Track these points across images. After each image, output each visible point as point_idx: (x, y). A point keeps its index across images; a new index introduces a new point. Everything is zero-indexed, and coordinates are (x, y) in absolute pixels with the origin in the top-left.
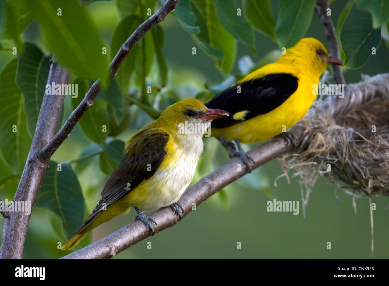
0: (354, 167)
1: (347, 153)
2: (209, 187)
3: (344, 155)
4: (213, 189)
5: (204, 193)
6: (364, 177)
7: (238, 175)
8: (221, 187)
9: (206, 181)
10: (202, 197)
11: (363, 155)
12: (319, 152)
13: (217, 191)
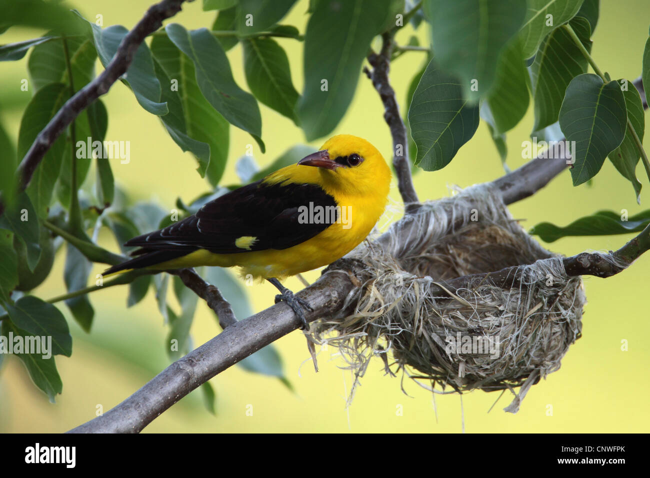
0: (434, 342)
1: (422, 318)
2: (186, 378)
3: (417, 323)
4: (193, 381)
5: (178, 388)
6: (451, 359)
7: (235, 356)
8: (206, 378)
9: (181, 367)
10: (174, 394)
11: (450, 322)
12: (372, 318)
13: (200, 385)
